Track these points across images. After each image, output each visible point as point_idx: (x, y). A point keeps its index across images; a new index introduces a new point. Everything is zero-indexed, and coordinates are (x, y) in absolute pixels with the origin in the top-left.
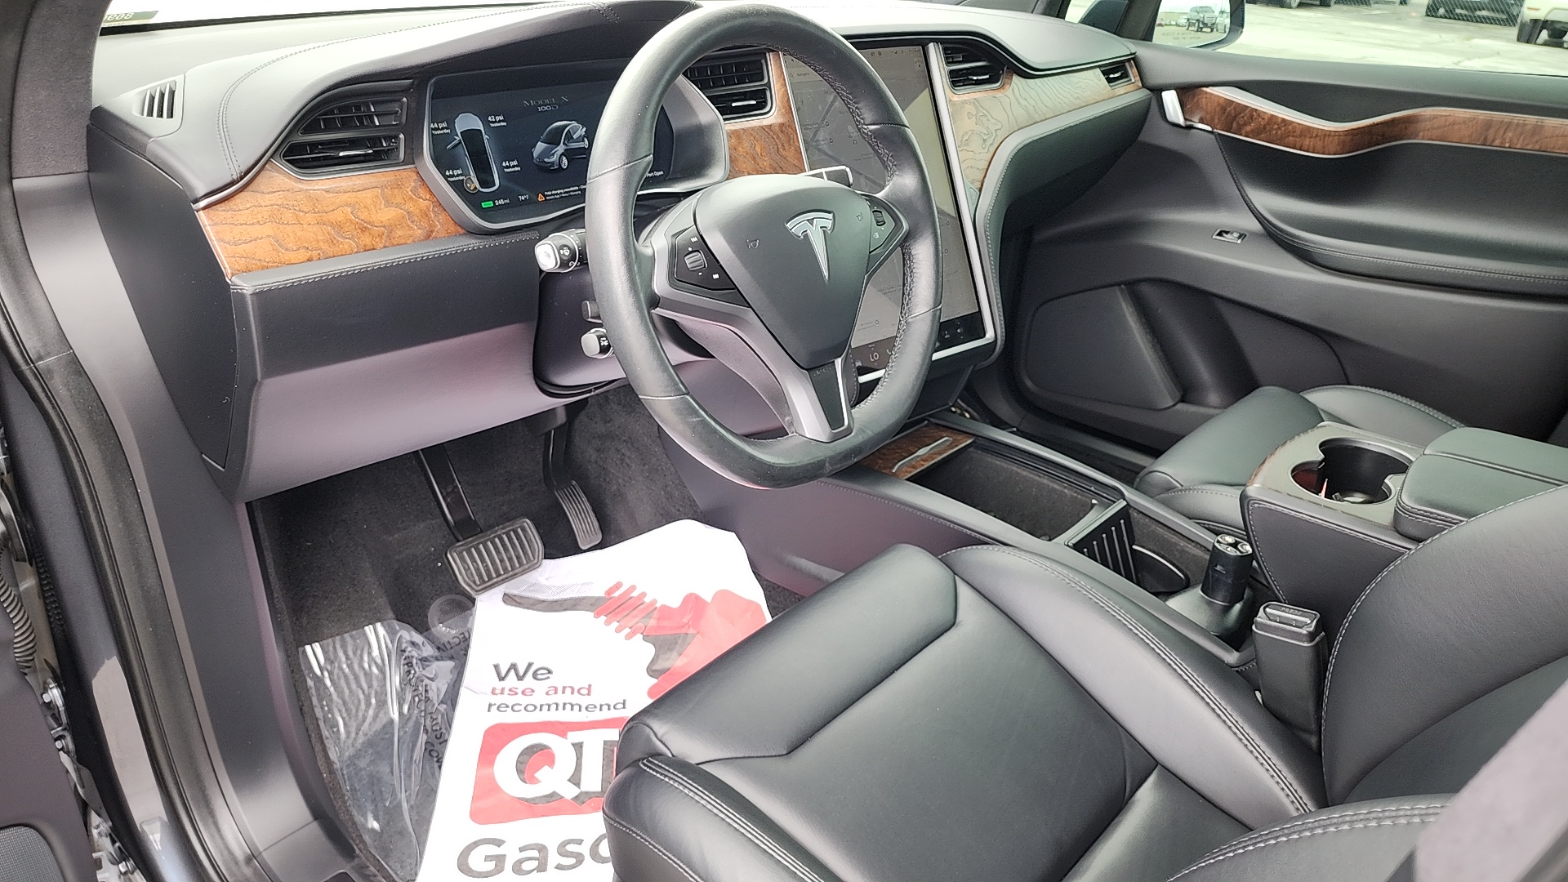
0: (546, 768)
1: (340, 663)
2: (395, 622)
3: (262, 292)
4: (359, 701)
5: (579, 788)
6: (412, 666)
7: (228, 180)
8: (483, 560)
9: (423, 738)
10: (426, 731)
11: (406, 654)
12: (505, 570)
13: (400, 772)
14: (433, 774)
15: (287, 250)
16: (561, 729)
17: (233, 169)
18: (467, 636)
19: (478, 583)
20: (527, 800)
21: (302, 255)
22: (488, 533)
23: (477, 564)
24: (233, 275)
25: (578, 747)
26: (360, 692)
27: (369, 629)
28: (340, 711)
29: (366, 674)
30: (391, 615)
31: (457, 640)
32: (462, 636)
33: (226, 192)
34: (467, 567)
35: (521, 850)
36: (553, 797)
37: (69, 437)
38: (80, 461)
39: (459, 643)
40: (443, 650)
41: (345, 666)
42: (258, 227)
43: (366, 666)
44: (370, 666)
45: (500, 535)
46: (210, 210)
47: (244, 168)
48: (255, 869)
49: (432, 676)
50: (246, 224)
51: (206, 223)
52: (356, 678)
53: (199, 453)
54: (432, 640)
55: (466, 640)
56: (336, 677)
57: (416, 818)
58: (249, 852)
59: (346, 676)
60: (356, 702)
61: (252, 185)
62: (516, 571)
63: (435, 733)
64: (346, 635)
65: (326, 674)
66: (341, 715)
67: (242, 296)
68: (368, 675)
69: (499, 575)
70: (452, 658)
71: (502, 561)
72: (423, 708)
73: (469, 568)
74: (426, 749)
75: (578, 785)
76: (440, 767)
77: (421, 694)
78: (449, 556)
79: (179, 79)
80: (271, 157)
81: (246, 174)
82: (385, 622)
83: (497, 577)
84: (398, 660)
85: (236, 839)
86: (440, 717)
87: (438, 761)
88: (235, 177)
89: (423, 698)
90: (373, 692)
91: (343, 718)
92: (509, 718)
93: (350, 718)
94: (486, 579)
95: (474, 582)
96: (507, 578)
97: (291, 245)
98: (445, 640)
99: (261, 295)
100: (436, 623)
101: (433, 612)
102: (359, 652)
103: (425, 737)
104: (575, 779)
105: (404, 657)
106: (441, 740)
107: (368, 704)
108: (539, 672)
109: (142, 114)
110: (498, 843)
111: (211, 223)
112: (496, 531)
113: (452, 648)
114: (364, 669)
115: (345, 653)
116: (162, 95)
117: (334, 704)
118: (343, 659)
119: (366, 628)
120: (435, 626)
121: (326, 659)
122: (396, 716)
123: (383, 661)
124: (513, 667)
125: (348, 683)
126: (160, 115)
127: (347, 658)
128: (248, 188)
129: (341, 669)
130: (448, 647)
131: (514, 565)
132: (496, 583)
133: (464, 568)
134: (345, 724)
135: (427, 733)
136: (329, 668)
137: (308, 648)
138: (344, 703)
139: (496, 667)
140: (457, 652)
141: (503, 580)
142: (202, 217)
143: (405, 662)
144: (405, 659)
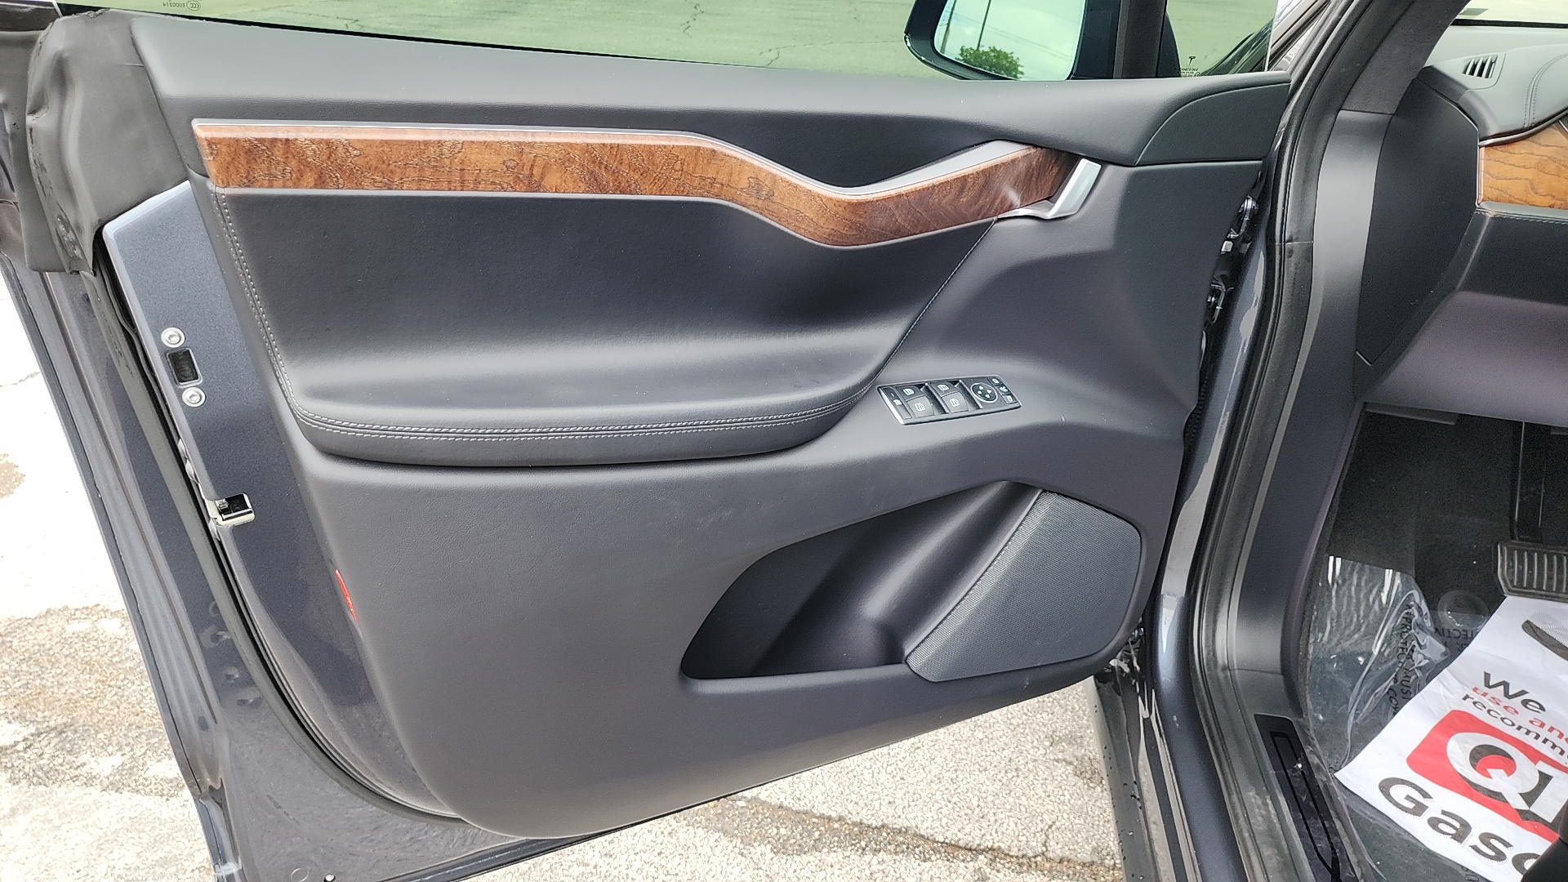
0: (1502, 772)
1: (1351, 584)
2: (1413, 581)
3: (1501, 218)
4: (1351, 621)
5: (1529, 807)
6: (1411, 622)
7: (1519, 127)
8: (1531, 567)
9: (1390, 683)
10: (1395, 680)
11: (1410, 611)
12: (1550, 587)
13: (1359, 694)
14: (1386, 714)
15: (1536, 193)
16: (1534, 756)
17: (1528, 119)
18: (1469, 636)
19: (1515, 584)
20: (1469, 782)
21: (1549, 201)
22: (1549, 547)
23: (1523, 568)
24: (1483, 200)
25: (1545, 779)
26: (1356, 616)
27: (1389, 573)
28: (1332, 620)
29: (1367, 605)
30: (1413, 572)
31: (1457, 634)
32: (1464, 633)
33: (1511, 137)
34: (1511, 565)
35: (1444, 813)
36: (1498, 796)
37: (1277, 302)
38: (1274, 322)
39: (1458, 637)
40: (1439, 634)
41: (1353, 589)
42: (1522, 170)
43: (1371, 600)
44: (1374, 602)
45: (1561, 554)
46: (1491, 149)
47: (1537, 120)
48: (1226, 677)
49: (1422, 644)
50: (1514, 165)
51: (1483, 157)
52: (1358, 603)
53: (1355, 349)
54: (1435, 620)
55: (1467, 638)
56: (1341, 592)
57: (1357, 733)
58: (1226, 661)
59: (1350, 597)
60: (1348, 620)
61: (1534, 137)
62: (1560, 595)
63: (1403, 687)
64: (1366, 566)
65: (1335, 585)
66: (1331, 623)
67: (1484, 217)
68: (1369, 607)
69: (1540, 588)
70: (1445, 644)
71: (1550, 578)
72: (1402, 661)
73: (1513, 567)
74: (1388, 693)
75: (1529, 804)
76: (1395, 714)
77: (1407, 649)
78: (1499, 547)
79: (1501, 56)
80: (1560, 119)
81: (1534, 127)
82: (1405, 576)
83: (1536, 589)
84: (1400, 611)
85: (1223, 653)
86: (1414, 677)
87: (1395, 708)
88: (1526, 126)
89: (1407, 653)
90: (1366, 623)
91: (1332, 627)
92: (1482, 715)
93: (1337, 630)
94: (1525, 585)
95: (1512, 581)
96: (1546, 596)
97: (1541, 191)
98: (1446, 627)
99: (1499, 221)
100: (1445, 609)
101: (1447, 598)
102: (1370, 585)
103: (1392, 683)
104: (1530, 797)
105: (1406, 611)
106: (1405, 696)
107: (1358, 627)
108: (1530, 703)
109: (1465, 73)
110: (1426, 795)
111: (1487, 157)
112: (1558, 550)
113: (1449, 637)
114: (1368, 600)
115: (1359, 579)
116: (1483, 65)
117: (1330, 612)
118: (1355, 582)
119: (1387, 571)
120: (1443, 610)
121: (1341, 574)
122: (1376, 652)
123: (1388, 603)
124: (1506, 685)
125: (1349, 604)
126: (1480, 74)
127: (1358, 585)
128: (1530, 139)
129: (1350, 590)
130: (1446, 634)
131: (1562, 589)
132: (1534, 594)
133: (1508, 565)
134: (1330, 632)
135: (1395, 682)
136: (1340, 582)
137: (1332, 558)
138: (1339, 615)
139: (1487, 676)
140: (1456, 644)
141: (1541, 595)
142: (1482, 152)
143: (1406, 616)
144: (1407, 613)
